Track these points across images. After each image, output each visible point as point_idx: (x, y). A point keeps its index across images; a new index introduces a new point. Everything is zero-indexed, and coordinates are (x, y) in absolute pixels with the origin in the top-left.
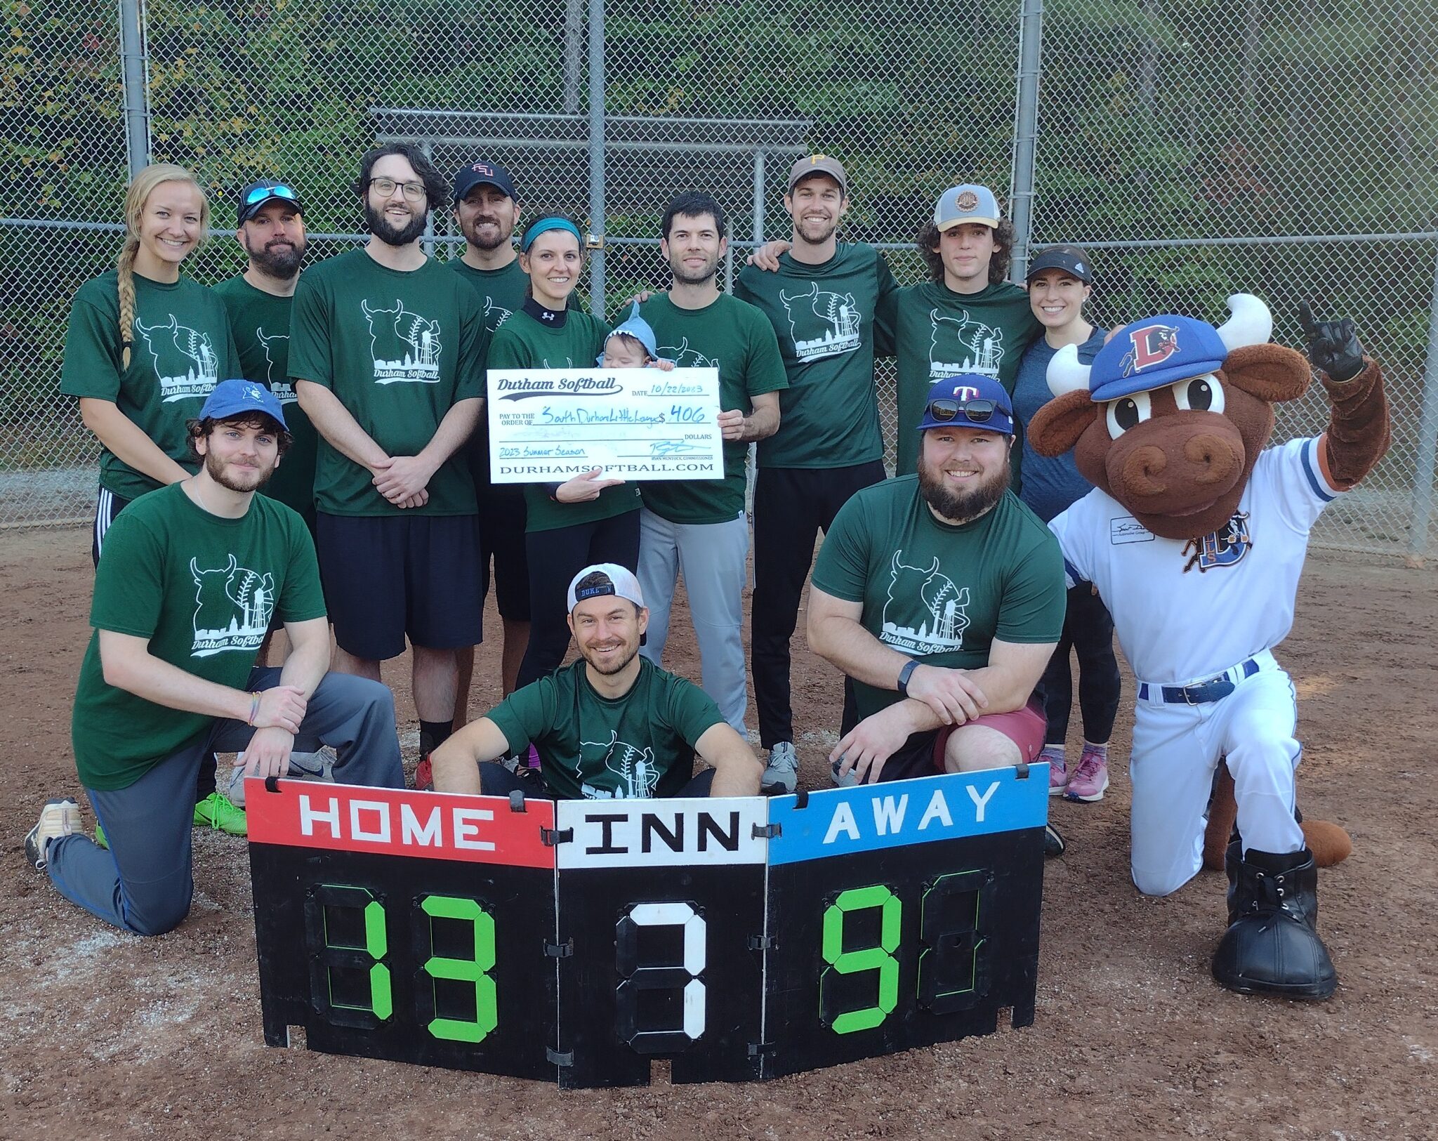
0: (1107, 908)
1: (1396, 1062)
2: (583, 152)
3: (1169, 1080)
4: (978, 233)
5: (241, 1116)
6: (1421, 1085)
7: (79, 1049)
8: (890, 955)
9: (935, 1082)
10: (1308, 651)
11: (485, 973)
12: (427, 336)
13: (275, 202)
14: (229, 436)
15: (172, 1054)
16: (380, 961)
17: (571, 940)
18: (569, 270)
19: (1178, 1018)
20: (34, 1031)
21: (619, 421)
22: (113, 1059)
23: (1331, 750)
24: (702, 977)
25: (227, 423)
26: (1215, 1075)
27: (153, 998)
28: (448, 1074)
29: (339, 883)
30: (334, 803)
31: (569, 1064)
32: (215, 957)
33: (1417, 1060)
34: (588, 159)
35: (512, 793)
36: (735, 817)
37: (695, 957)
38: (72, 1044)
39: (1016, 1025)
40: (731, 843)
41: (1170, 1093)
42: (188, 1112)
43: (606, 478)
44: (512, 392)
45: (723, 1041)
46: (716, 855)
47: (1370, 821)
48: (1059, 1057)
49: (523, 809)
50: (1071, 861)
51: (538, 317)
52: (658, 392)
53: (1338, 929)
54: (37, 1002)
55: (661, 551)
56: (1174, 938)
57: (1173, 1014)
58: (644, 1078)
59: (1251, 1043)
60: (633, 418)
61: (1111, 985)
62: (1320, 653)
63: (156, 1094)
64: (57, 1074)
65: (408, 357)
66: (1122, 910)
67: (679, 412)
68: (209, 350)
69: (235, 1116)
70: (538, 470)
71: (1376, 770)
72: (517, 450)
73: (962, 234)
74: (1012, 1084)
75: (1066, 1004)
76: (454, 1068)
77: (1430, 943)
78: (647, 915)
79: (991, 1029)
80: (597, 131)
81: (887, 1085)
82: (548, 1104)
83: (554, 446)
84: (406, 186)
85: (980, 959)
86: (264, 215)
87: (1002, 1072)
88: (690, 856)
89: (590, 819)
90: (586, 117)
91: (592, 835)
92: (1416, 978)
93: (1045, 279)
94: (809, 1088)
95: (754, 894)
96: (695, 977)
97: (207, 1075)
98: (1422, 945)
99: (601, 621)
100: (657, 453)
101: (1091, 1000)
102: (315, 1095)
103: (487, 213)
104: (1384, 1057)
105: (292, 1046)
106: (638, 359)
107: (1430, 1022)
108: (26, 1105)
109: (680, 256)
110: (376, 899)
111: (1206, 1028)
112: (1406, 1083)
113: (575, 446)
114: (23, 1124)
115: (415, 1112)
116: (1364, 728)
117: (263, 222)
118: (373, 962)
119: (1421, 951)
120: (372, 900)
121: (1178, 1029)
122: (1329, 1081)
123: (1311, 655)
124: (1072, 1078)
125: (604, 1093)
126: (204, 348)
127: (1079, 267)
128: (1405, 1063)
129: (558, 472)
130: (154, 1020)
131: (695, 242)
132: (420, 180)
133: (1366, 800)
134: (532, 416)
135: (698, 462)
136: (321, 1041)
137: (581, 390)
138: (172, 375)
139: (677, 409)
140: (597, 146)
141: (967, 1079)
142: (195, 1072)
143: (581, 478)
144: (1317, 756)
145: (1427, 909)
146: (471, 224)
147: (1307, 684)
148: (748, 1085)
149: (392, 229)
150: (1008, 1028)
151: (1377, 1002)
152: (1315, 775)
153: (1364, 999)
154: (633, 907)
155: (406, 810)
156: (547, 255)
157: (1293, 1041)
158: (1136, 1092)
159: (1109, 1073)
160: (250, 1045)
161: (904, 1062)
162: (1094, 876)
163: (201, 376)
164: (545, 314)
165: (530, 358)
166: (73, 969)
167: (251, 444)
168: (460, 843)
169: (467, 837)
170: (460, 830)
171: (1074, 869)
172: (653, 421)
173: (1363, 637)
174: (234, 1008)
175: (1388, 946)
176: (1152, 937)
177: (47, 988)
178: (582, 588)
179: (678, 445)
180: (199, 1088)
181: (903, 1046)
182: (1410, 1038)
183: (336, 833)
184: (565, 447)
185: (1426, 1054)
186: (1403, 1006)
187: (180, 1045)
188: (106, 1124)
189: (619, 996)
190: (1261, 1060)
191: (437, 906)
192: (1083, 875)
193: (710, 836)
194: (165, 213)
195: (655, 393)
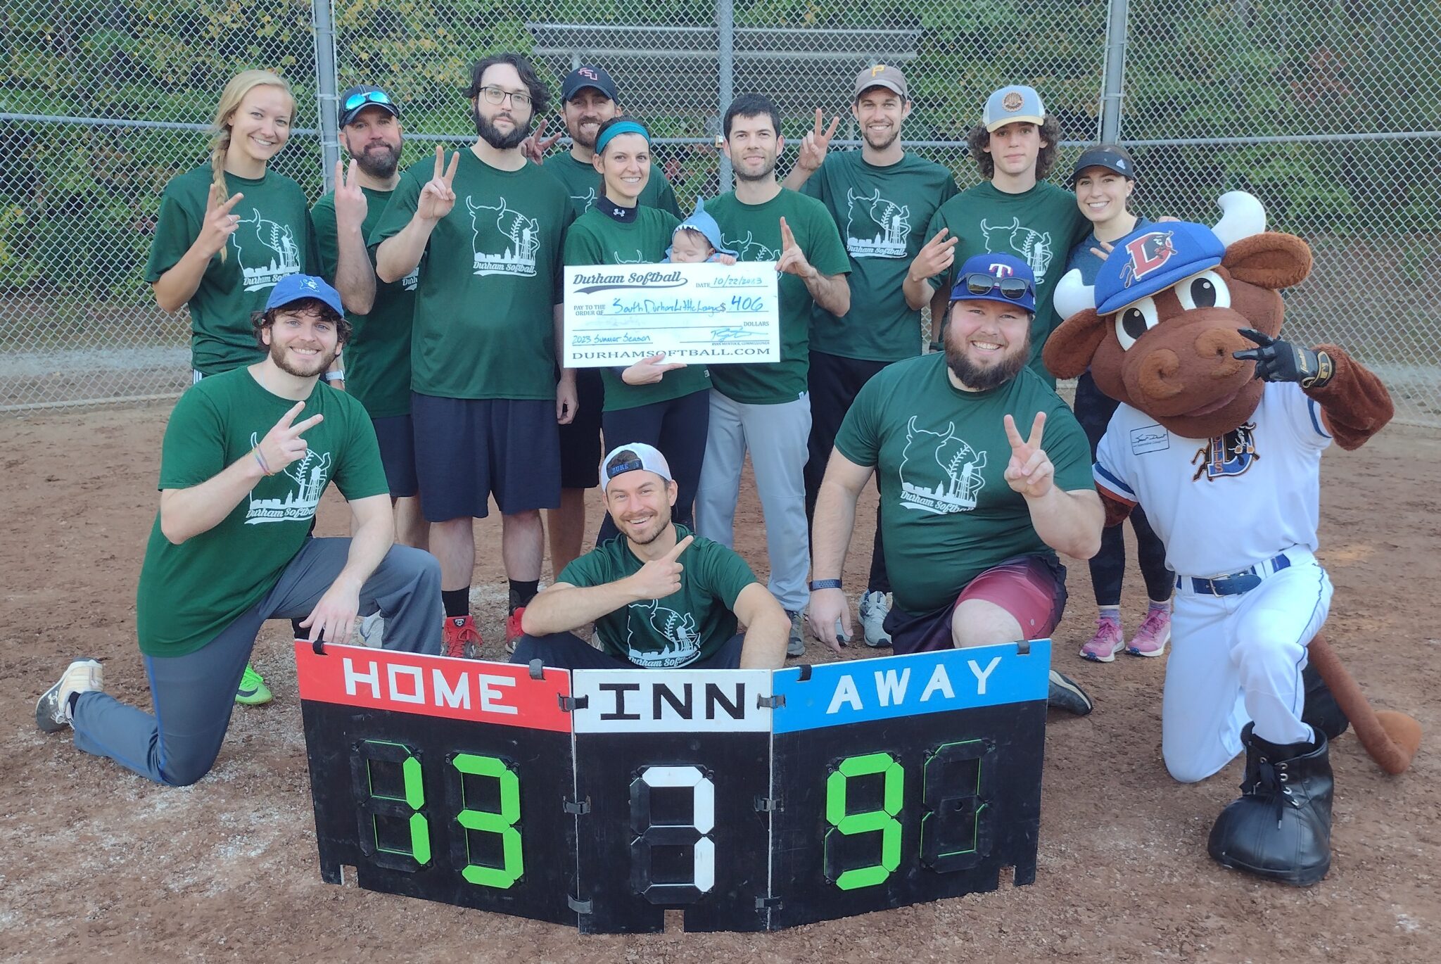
0: (1124, 768)
1: (1382, 931)
2: (714, 61)
3: (1157, 943)
4: (1025, 131)
5: (286, 951)
6: (1403, 957)
7: (157, 881)
8: (892, 817)
9: (932, 938)
10: (1356, 520)
11: (511, 826)
12: (527, 233)
13: (371, 108)
14: (290, 325)
15: (238, 887)
16: (419, 811)
17: (588, 798)
18: (641, 171)
19: (1175, 880)
20: (122, 862)
21: (683, 310)
22: (186, 891)
23: (1363, 616)
24: (710, 835)
25: (287, 312)
26: (1203, 940)
27: (233, 832)
28: (481, 916)
29: (382, 738)
30: (373, 666)
31: (588, 911)
32: (299, 795)
33: (1403, 929)
34: (718, 67)
35: (533, 662)
36: (741, 689)
37: (704, 816)
38: (152, 875)
39: (1018, 883)
40: (737, 712)
41: (1156, 956)
42: (239, 945)
43: (671, 361)
44: (587, 286)
45: (732, 894)
46: (723, 723)
47: (1390, 686)
48: (1055, 917)
49: (542, 676)
50: (1098, 721)
51: (611, 214)
52: (719, 283)
53: (1343, 795)
54: (131, 835)
55: (728, 427)
56: (1184, 799)
57: (1171, 876)
58: (659, 927)
59: (1243, 907)
60: (696, 307)
61: (1116, 845)
62: (1366, 522)
63: (215, 926)
64: (132, 903)
65: (508, 251)
66: (1140, 771)
67: (739, 302)
68: (290, 241)
69: (281, 950)
70: (607, 355)
71: (1403, 636)
72: (588, 338)
73: (1009, 133)
74: (1005, 943)
75: (1070, 863)
76: (487, 909)
77: (1433, 812)
78: (658, 777)
79: (994, 887)
80: (726, 41)
81: (886, 940)
82: (567, 948)
83: (622, 333)
84: (515, 94)
85: (982, 823)
86: (363, 121)
87: (997, 930)
88: (698, 724)
89: (604, 687)
90: (716, 29)
91: (608, 702)
92: (1413, 846)
93: (1088, 177)
94: (812, 941)
95: (760, 760)
96: (704, 835)
97: (265, 909)
98: (1423, 813)
99: (633, 496)
100: (717, 339)
101: (1095, 860)
102: (357, 932)
103: (590, 114)
104: (1370, 926)
105: (346, 884)
106: (702, 252)
107: (1420, 891)
108: (98, 932)
109: (740, 155)
110: (414, 754)
111: (1201, 891)
112: (1388, 953)
113: (642, 334)
114: (91, 951)
115: (444, 952)
116: (1397, 595)
117: (361, 126)
118: (412, 812)
119: (1422, 819)
120: (409, 756)
121: (1173, 891)
122: (1314, 950)
123: (1357, 523)
124: (1063, 938)
125: (621, 938)
126: (285, 240)
127: (1120, 164)
128: (1390, 932)
129: (625, 357)
130: (230, 854)
131: (754, 141)
132: (527, 89)
133: (1388, 665)
134: (603, 307)
135: (755, 347)
136: (370, 880)
137: (649, 283)
138: (254, 267)
139: (737, 299)
140: (726, 55)
141: (962, 936)
142: (256, 906)
143: (645, 362)
144: (1348, 622)
145: (1433, 776)
146: (576, 124)
147: (1350, 552)
148: (755, 936)
149: (499, 134)
150: (1010, 886)
151: (1371, 869)
152: (1343, 641)
153: (1359, 866)
154: (646, 769)
155: (437, 675)
156: (621, 157)
157: (1283, 906)
158: (1124, 955)
159: (1100, 934)
160: (309, 880)
161: (906, 917)
162: (1117, 736)
163: (282, 266)
164: (616, 210)
165: (601, 250)
166: (170, 803)
167: (308, 330)
168: (486, 707)
169: (492, 701)
170: (486, 695)
171: (1100, 728)
172: (714, 310)
173: (1408, 507)
174: (303, 845)
175: (1390, 813)
176: (1164, 798)
177: (144, 820)
178: (612, 466)
179: (737, 332)
180: (254, 922)
181: (907, 901)
182: (1399, 907)
183: (376, 694)
184: (632, 334)
185: (1413, 924)
186: (1397, 875)
187: (248, 879)
188: (165, 954)
189: (634, 851)
190: (1250, 925)
191: (467, 763)
192: (1106, 734)
193: (717, 704)
194: (259, 114)
195: (717, 285)
